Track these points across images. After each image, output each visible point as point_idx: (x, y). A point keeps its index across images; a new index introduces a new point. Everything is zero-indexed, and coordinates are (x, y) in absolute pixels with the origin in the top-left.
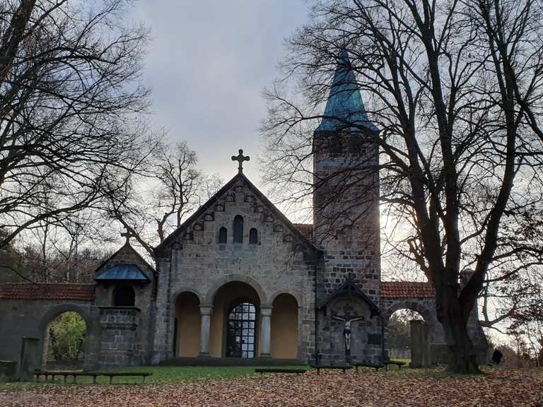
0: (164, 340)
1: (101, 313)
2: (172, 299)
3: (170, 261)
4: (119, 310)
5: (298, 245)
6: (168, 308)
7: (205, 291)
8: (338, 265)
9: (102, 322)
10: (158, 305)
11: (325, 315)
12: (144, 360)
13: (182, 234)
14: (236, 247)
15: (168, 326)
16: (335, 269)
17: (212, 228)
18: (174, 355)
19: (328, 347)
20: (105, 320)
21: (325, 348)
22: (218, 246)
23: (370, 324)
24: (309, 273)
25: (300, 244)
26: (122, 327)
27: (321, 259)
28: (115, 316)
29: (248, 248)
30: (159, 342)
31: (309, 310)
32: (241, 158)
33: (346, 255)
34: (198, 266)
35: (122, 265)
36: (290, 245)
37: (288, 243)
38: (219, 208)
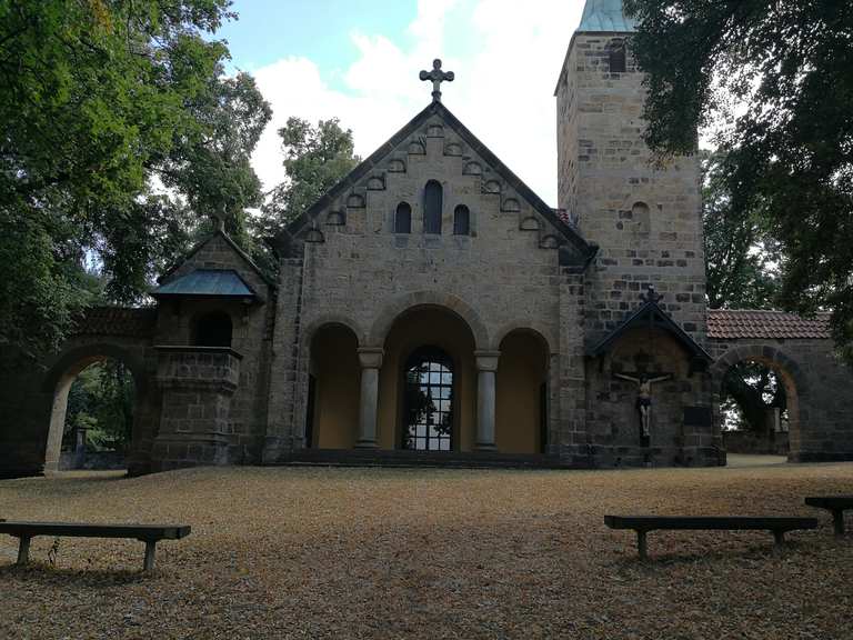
0: (287, 414)
1: (161, 361)
2: (304, 337)
3: (301, 264)
4: (196, 355)
5: (546, 237)
6: (295, 353)
7: (368, 322)
8: (623, 277)
9: (162, 376)
10: (277, 347)
11: (601, 370)
12: (247, 455)
13: (323, 213)
14: (428, 240)
15: (294, 388)
16: (617, 284)
17: (381, 203)
18: (309, 445)
19: (608, 431)
20: (169, 373)
21: (601, 434)
22: (393, 237)
23: (688, 388)
24: (572, 289)
25: (553, 236)
26: (204, 389)
27: (592, 266)
28: (189, 367)
29: (451, 243)
30: (278, 419)
31: (572, 361)
32: (437, 75)
33: (637, 258)
34: (355, 274)
35: (209, 271)
36: (533, 237)
37: (529, 232)
38: (395, 166)
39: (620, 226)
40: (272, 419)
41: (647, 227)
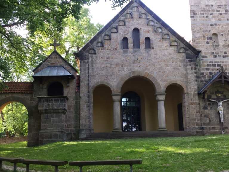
0: (87, 120)
1: (40, 101)
2: (91, 90)
3: (88, 62)
4: (53, 99)
5: (181, 48)
6: (89, 97)
8: (210, 62)
9: (40, 108)
10: (81, 95)
11: (203, 98)
12: (73, 136)
13: (95, 43)
14: (136, 51)
15: (89, 110)
16: (208, 65)
17: (117, 38)
19: (208, 121)
20: (43, 107)
21: (205, 122)
22: (122, 51)
24: (192, 68)
25: (183, 48)
26: (56, 112)
27: (198, 58)
28: (50, 104)
29: (144, 52)
30: (84, 122)
31: (193, 95)
33: (215, 55)
34: (109, 65)
35: (53, 66)
36: (175, 48)
37: (173, 47)
38: (121, 23)
39: (207, 43)
40: (82, 122)
41: (217, 42)
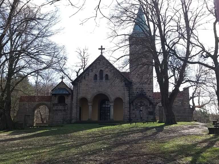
0: (76, 114)
1: (53, 106)
2: (78, 100)
3: (77, 87)
4: (59, 105)
5: (122, 80)
6: (77, 103)
7: (89, 97)
9: (54, 109)
10: (73, 102)
11: (133, 105)
12: (69, 122)
13: (81, 77)
14: (100, 81)
15: (77, 110)
16: (136, 88)
17: (92, 74)
18: (80, 120)
19: (134, 116)
22: (94, 81)
23: (149, 108)
24: (127, 90)
25: (124, 80)
26: (61, 110)
27: (131, 85)
28: (58, 107)
29: (105, 82)
31: (127, 103)
32: (102, 49)
36: (120, 80)
38: (94, 67)
39: (137, 77)
40: (73, 115)
